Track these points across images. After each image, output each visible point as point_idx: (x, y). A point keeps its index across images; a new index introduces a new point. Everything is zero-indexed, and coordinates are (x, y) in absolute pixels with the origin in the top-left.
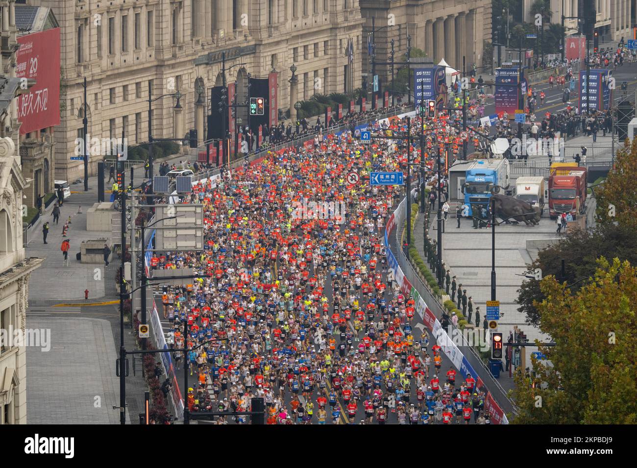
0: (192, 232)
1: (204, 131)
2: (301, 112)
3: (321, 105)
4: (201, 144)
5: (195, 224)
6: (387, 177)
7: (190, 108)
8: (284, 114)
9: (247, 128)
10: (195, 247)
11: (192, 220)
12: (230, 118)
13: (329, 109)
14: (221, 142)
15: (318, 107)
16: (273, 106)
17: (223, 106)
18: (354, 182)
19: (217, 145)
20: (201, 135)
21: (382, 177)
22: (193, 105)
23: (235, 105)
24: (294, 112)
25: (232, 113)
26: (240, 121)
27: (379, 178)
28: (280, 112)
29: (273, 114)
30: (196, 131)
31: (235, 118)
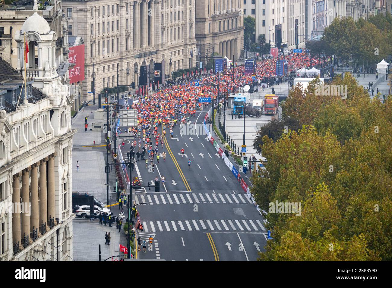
0: (133, 120)
1: (138, 82)
2: (173, 75)
3: (181, 73)
4: (137, 87)
5: (134, 117)
6: (205, 99)
7: (132, 74)
8: (167, 76)
9: (153, 81)
10: (134, 125)
11: (133, 115)
12: (147, 77)
13: (184, 74)
14: (144, 87)
15: (180, 74)
16: (163, 73)
17: (145, 73)
18: (193, 101)
19: (142, 88)
20: (136, 84)
21: (203, 99)
22: (134, 73)
23: (149, 73)
24: (171, 75)
25: (148, 76)
26: (151, 79)
27: (202, 100)
28: (166, 76)
29: (163, 76)
30: (135, 82)
31: (149, 77)
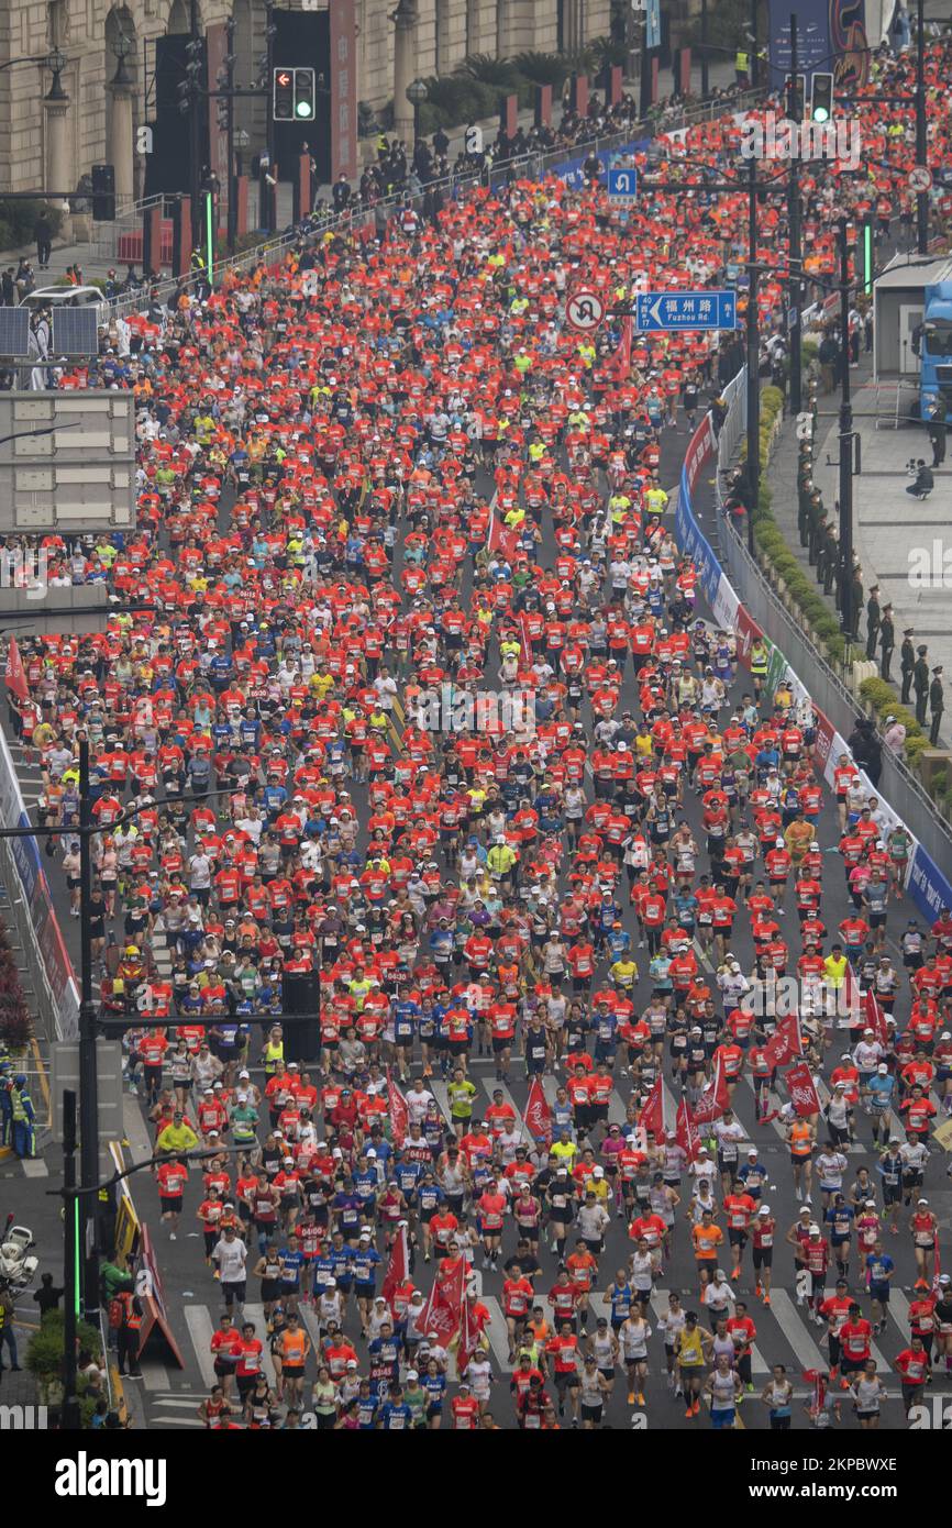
0: (102, 475)
1: (136, 169)
2: (427, 110)
3: (489, 91)
4: (127, 208)
5: (110, 449)
6: (689, 305)
7: (92, 101)
8: (375, 119)
9: (265, 161)
10: (111, 520)
11: (100, 439)
12: (214, 128)
13: (512, 102)
14: (186, 205)
15: (478, 95)
16: (343, 93)
17: (192, 93)
18: (587, 322)
19: (174, 211)
20: (125, 181)
21: (672, 306)
22: (101, 92)
23: (229, 91)
24: (407, 110)
25: (217, 113)
26: (243, 137)
27: (662, 311)
28: (365, 113)
29: (343, 118)
30: (110, 170)
31: (229, 128)
